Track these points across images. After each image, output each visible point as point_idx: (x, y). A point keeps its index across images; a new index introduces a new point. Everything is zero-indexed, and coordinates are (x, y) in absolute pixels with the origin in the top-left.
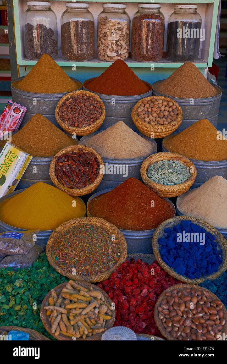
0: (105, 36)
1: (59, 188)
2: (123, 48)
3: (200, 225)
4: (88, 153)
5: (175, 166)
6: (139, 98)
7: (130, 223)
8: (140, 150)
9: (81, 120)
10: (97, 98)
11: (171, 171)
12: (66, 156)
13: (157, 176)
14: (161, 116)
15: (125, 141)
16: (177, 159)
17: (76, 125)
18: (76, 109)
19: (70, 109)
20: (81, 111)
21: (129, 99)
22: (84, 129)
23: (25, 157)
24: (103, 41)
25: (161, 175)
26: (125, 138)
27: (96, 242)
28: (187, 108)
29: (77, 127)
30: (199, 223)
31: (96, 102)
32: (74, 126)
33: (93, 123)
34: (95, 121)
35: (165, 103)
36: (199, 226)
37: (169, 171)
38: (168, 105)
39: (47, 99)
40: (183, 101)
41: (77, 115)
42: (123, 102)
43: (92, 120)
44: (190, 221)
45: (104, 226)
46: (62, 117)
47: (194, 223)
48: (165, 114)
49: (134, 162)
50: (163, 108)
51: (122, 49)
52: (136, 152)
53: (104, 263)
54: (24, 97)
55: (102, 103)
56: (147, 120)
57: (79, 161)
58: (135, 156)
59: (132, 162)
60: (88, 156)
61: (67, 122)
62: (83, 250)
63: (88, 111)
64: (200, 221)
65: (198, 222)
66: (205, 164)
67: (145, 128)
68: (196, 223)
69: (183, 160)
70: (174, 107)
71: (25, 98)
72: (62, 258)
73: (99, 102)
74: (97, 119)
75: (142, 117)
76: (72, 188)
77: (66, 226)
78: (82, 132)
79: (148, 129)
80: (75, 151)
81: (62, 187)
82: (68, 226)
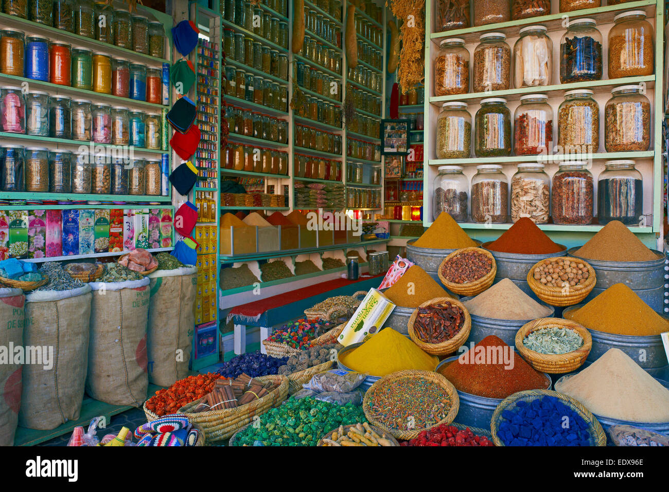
0: (517, 196)
1: (413, 341)
2: (539, 209)
3: (572, 406)
4: (456, 307)
5: (565, 335)
6: (542, 258)
7: (476, 387)
8: (525, 314)
9: (463, 276)
10: (490, 255)
11: (556, 339)
12: (430, 308)
13: (535, 342)
14: (564, 279)
15: (506, 300)
16: (571, 327)
17: (457, 281)
18: (462, 265)
19: (454, 265)
20: (467, 268)
21: (527, 258)
22: (464, 285)
23: (385, 303)
24: (515, 202)
25: (542, 342)
26: (507, 298)
27: (419, 395)
28: (606, 273)
29: (458, 283)
30: (571, 403)
31: (486, 259)
32: (455, 282)
33: (476, 279)
34: (479, 278)
35: (574, 265)
36: (569, 408)
37: (554, 339)
38: (577, 266)
39: (435, 255)
40: (600, 264)
41: (460, 271)
42: (520, 261)
43: (476, 277)
44: (558, 399)
45: (441, 384)
46: (444, 274)
47: (563, 402)
48: (570, 276)
49: (512, 324)
50: (568, 270)
51: (538, 211)
52: (517, 315)
53: (421, 420)
54: (413, 252)
55: (494, 260)
56: (543, 280)
57: (442, 314)
58: (517, 318)
59: (508, 324)
60: (454, 310)
61: (448, 277)
62: (400, 400)
63: (474, 268)
64: (572, 401)
65: (569, 401)
66: (610, 338)
67: (539, 290)
68: (566, 403)
69: (578, 329)
70: (585, 270)
71: (414, 254)
72: (377, 404)
73: (490, 259)
74: (482, 277)
75: (537, 276)
76: (427, 342)
77: (398, 375)
78: (463, 289)
79: (542, 291)
80: (443, 305)
81: (416, 340)
82: (401, 376)
